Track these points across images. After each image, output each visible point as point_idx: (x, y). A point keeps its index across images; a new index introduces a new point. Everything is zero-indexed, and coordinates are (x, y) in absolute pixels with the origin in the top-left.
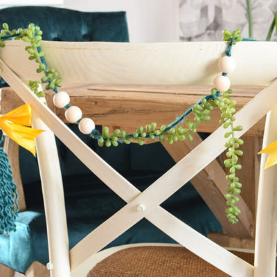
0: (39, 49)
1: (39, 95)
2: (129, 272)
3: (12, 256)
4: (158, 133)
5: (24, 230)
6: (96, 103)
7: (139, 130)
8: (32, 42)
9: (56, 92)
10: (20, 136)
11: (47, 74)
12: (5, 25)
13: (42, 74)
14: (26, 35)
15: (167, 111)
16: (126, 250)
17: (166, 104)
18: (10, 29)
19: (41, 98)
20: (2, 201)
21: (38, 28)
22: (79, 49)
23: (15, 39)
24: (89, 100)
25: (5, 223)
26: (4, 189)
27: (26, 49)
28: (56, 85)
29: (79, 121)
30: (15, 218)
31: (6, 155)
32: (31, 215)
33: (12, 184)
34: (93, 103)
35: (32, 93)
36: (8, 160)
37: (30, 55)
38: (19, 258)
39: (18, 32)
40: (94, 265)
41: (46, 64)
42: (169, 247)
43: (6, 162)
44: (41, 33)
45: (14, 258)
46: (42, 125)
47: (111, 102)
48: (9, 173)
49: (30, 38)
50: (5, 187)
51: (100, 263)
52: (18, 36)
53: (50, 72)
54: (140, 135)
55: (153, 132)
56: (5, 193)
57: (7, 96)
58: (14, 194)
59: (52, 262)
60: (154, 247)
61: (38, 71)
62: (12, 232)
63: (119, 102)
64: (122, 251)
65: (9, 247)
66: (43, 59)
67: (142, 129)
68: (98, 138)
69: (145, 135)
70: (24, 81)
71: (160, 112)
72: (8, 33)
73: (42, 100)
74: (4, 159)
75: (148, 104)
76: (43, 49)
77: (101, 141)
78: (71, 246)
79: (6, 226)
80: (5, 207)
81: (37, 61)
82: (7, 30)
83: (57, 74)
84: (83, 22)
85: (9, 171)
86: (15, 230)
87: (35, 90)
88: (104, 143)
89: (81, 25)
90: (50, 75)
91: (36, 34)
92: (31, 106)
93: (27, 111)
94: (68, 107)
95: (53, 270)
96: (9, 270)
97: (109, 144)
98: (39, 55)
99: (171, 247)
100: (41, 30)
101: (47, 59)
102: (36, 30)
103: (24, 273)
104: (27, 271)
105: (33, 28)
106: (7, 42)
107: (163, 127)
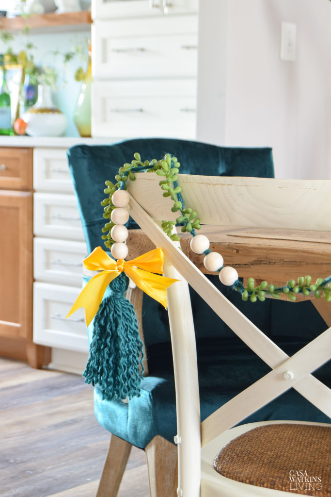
0: (175, 184)
1: (173, 237)
2: (269, 453)
3: (130, 427)
4: (313, 288)
5: (146, 398)
6: (238, 251)
7: (290, 284)
8: (167, 176)
9: (194, 235)
10: (150, 285)
11: (183, 213)
12: (137, 155)
13: (178, 214)
14: (160, 167)
15: (322, 264)
16: (265, 427)
17: (322, 255)
18: (143, 161)
19: (175, 241)
20: (126, 360)
21: (175, 159)
22: (224, 185)
23: (148, 172)
24: (230, 247)
25: (128, 386)
26: (128, 347)
27: (161, 183)
28: (194, 227)
29: (219, 270)
30: (140, 380)
31: (132, 306)
32: (153, 381)
33: (138, 341)
34: (235, 251)
35: (165, 235)
36: (134, 313)
37: (163, 192)
38: (138, 431)
39: (151, 164)
40: (228, 442)
41: (183, 202)
42: (316, 427)
43: (132, 315)
44: (178, 165)
45: (132, 430)
46: (175, 273)
47: (256, 250)
48: (135, 329)
49: (165, 171)
50: (130, 344)
51: (235, 440)
52: (152, 168)
53: (187, 212)
54: (291, 290)
55: (306, 286)
56: (129, 350)
57: (133, 239)
58: (140, 353)
59: (180, 436)
60: (299, 425)
61: (174, 210)
62: (135, 398)
63: (265, 251)
64: (261, 428)
65: (128, 417)
66: (179, 196)
67: (293, 282)
68: (241, 291)
69: (297, 290)
70: (155, 221)
71: (314, 263)
72: (139, 165)
73: (177, 245)
74: (130, 312)
75: (300, 254)
76: (180, 183)
77: (245, 295)
78: (203, 417)
79: (129, 389)
80: (128, 368)
81: (172, 199)
82: (139, 161)
83: (195, 214)
84: (220, 158)
85: (135, 325)
86: (139, 396)
87: (169, 233)
88: (249, 297)
89: (218, 163)
90: (187, 216)
91: (173, 167)
92: (163, 250)
93: (159, 257)
94: (207, 253)
95: (180, 444)
96: (124, 444)
97: (254, 299)
98: (174, 192)
99: (320, 427)
100: (179, 161)
101: (185, 196)
102: (172, 161)
103: (144, 449)
104: (148, 446)
105: (169, 159)
106: (138, 175)
107: (319, 281)
